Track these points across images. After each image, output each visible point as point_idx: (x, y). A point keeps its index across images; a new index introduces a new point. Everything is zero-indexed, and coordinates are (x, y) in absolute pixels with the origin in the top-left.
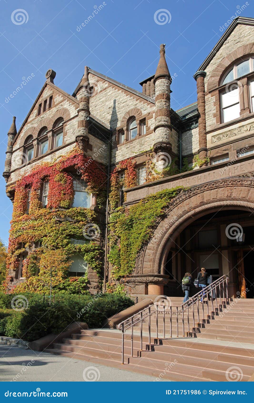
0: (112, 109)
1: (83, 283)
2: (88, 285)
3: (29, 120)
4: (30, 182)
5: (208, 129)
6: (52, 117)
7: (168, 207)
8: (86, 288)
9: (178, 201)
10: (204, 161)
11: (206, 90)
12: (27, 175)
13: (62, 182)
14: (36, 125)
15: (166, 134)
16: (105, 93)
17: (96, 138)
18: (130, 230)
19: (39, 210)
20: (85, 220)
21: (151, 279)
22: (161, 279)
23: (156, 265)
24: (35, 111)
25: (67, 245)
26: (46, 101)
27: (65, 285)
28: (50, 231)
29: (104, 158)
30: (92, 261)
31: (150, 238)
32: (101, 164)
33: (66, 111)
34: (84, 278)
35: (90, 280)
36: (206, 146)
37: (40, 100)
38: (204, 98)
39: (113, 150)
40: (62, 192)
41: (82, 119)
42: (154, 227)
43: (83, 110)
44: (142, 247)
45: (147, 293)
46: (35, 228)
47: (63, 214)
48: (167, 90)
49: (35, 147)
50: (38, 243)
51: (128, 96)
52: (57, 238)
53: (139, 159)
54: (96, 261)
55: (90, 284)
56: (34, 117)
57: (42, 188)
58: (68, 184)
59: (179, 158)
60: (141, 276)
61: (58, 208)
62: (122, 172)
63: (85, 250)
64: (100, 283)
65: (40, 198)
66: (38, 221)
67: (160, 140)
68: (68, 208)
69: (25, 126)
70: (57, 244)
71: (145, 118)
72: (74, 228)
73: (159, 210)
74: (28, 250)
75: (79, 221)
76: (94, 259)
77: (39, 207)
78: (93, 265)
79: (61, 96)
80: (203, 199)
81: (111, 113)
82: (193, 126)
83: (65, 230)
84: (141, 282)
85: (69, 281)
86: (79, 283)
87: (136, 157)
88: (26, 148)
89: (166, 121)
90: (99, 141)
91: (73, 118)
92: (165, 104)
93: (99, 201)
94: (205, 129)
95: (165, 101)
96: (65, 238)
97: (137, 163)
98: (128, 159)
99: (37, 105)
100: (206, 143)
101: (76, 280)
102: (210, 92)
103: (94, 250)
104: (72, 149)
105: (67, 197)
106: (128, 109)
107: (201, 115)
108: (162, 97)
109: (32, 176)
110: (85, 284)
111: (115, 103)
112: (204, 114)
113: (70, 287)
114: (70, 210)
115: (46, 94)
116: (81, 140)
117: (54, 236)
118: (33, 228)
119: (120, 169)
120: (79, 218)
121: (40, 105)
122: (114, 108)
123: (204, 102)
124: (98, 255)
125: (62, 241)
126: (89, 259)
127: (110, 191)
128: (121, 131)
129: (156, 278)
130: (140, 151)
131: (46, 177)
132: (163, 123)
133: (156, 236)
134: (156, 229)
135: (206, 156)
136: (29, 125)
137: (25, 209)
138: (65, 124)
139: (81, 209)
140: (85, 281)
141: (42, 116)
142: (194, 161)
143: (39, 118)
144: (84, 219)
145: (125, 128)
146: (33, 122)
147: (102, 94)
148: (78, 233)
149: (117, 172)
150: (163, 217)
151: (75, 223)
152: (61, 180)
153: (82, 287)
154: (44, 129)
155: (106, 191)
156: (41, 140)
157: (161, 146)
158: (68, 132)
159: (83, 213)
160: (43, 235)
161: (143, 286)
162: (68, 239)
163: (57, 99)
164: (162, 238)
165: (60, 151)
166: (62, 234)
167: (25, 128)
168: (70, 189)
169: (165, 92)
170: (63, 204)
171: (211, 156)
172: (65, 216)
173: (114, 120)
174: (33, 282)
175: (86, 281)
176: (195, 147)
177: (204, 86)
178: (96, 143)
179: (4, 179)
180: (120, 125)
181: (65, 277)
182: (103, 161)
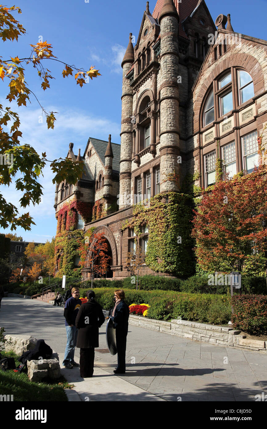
4: (62, 213)
12: (61, 208)
13: (71, 215)
15: (107, 190)
16: (94, 156)
17: (85, 189)
25: (73, 251)
28: (66, 244)
29: (91, 199)
34: (80, 268)
39: (95, 194)
40: (71, 221)
45: (87, 276)
48: (109, 163)
49: (65, 191)
51: (100, 162)
53: (101, 201)
57: (66, 218)
58: (73, 216)
61: (69, 231)
62: (96, 207)
63: (80, 253)
65: (65, 224)
67: (104, 193)
68: (74, 230)
70: (69, 251)
71: (104, 177)
72: (76, 242)
75: (78, 238)
77: (64, 229)
81: (95, 170)
83: (71, 243)
85: (73, 271)
92: (108, 172)
95: (108, 170)
96: (72, 247)
97: (100, 203)
98: (98, 200)
101: (76, 270)
105: (73, 224)
106: (100, 170)
108: (107, 168)
109: (63, 209)
110: (80, 272)
111: (96, 164)
113: (73, 274)
116: (76, 193)
120: (78, 236)
122: (96, 167)
125: (70, 249)
127: (92, 219)
128: (98, 182)
129: (89, 270)
130: (100, 197)
131: (66, 211)
132: (107, 183)
137: (60, 229)
140: (80, 270)
144: (80, 236)
148: (77, 244)
151: (77, 238)
153: (79, 274)
157: (105, 197)
159: (80, 233)
161: (86, 273)
165: (71, 197)
168: (74, 219)
169: (108, 165)
170: (72, 228)
172: (72, 235)
173: (95, 175)
178: (86, 191)
179: (54, 209)
180: (97, 178)
181: (72, 269)
182: (90, 201)
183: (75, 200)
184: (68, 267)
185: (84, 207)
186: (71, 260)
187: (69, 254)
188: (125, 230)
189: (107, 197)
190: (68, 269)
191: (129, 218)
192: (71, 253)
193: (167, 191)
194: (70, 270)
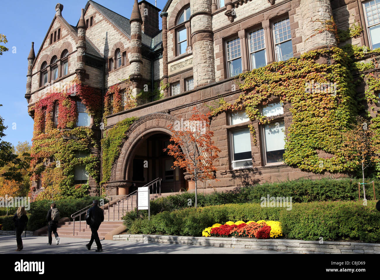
0: (105, 40)
1: (85, 189)
2: (89, 190)
3: (44, 47)
4: (46, 105)
5: (169, 60)
6: (60, 48)
7: (128, 131)
8: (87, 192)
9: (134, 127)
10: (165, 87)
11: (168, 27)
12: (43, 98)
13: (68, 107)
14: (49, 53)
15: (137, 68)
16: (101, 24)
17: (92, 68)
18: (108, 148)
19: (53, 129)
20: (85, 138)
21: (119, 184)
22: (125, 183)
23: (123, 173)
24: (48, 40)
25: (73, 158)
26: (56, 32)
27: (71, 191)
28: (59, 148)
29: (100, 83)
30: (91, 171)
31: (119, 154)
32: (97, 89)
33: (69, 44)
34: (86, 184)
35: (91, 186)
36: (168, 74)
37: (52, 30)
38: (167, 34)
39: (106, 76)
40: (68, 115)
41: (79, 55)
42: (121, 146)
43: (80, 47)
44: (115, 161)
45: (117, 194)
46: (50, 146)
47: (69, 134)
48: (138, 31)
49: (49, 73)
50: (52, 158)
51: (115, 31)
52: (65, 154)
53: (122, 85)
54: (94, 170)
55: (90, 189)
56: (47, 46)
57: (54, 111)
58: (72, 108)
59: (151, 83)
60: (114, 182)
61: (65, 129)
62: (111, 95)
63: (86, 162)
64: (98, 187)
65: (53, 119)
66: (51, 139)
67: (133, 73)
68: (73, 128)
69: (41, 52)
70: (65, 159)
71: (126, 51)
72: (78, 145)
73: (123, 134)
74: (45, 164)
75: (81, 139)
76: (93, 169)
77: (52, 127)
78: (92, 174)
79: (66, 30)
80: (146, 126)
81: (105, 43)
82: (160, 57)
83: (70, 147)
84: (114, 187)
85: (74, 188)
86: (82, 189)
87: (120, 83)
88: (42, 72)
89: (137, 57)
90: (94, 69)
91: (75, 52)
92: (137, 43)
93: (96, 120)
94: (167, 60)
95: (137, 41)
96: (71, 153)
97: (121, 89)
98: (115, 85)
99: (50, 35)
100: (168, 71)
101: (80, 187)
102: (170, 30)
103: (93, 161)
104: (74, 79)
105: (72, 119)
106: (116, 42)
107: (164, 49)
108: (135, 37)
109: (47, 99)
110: (87, 190)
111: (107, 35)
112: (166, 47)
113: (75, 193)
114: (74, 130)
115: (56, 26)
116: (79, 73)
117: (63, 152)
118: (48, 145)
119: (110, 93)
120: (81, 136)
121: (52, 35)
122: (107, 39)
123: (166, 38)
124: (96, 165)
125: (69, 155)
126: (89, 169)
127: (104, 111)
128: (111, 60)
129: (122, 183)
130: (123, 79)
131: (56, 101)
132: (135, 58)
133: (122, 153)
134: (122, 147)
135: (167, 82)
136: (44, 51)
137: (42, 128)
138: (69, 56)
139: (82, 129)
140: (86, 187)
141: (53, 46)
142: (160, 85)
143: (51, 47)
144: (85, 136)
145: (114, 58)
146: (46, 50)
147: (98, 26)
148: (80, 148)
149: (109, 95)
150: (126, 138)
151: (78, 140)
152: (67, 105)
153: (84, 192)
154: (55, 57)
155: (101, 111)
156: (53, 67)
157: (134, 78)
158: (71, 63)
159: (84, 131)
160: (55, 151)
161: (116, 189)
162: (73, 154)
163: (64, 32)
164: (126, 153)
165: (66, 79)
166: (68, 150)
167: (41, 53)
168: (74, 111)
169: (136, 33)
170: (69, 125)
171: (170, 82)
172: (71, 135)
173: (106, 50)
174: (49, 191)
175: (88, 187)
176: (161, 75)
177: (166, 24)
178: (93, 72)
179: (26, 100)
180: (110, 54)
181: (71, 185)
182: (99, 86)
183: (79, 82)
184: (66, 183)
185: (91, 95)
186: (69, 173)
187: (67, 163)
188: (217, 115)
189: (137, 77)
190: (66, 185)
191: (226, 96)
192: (69, 162)
193: (327, 47)
194: (68, 187)
